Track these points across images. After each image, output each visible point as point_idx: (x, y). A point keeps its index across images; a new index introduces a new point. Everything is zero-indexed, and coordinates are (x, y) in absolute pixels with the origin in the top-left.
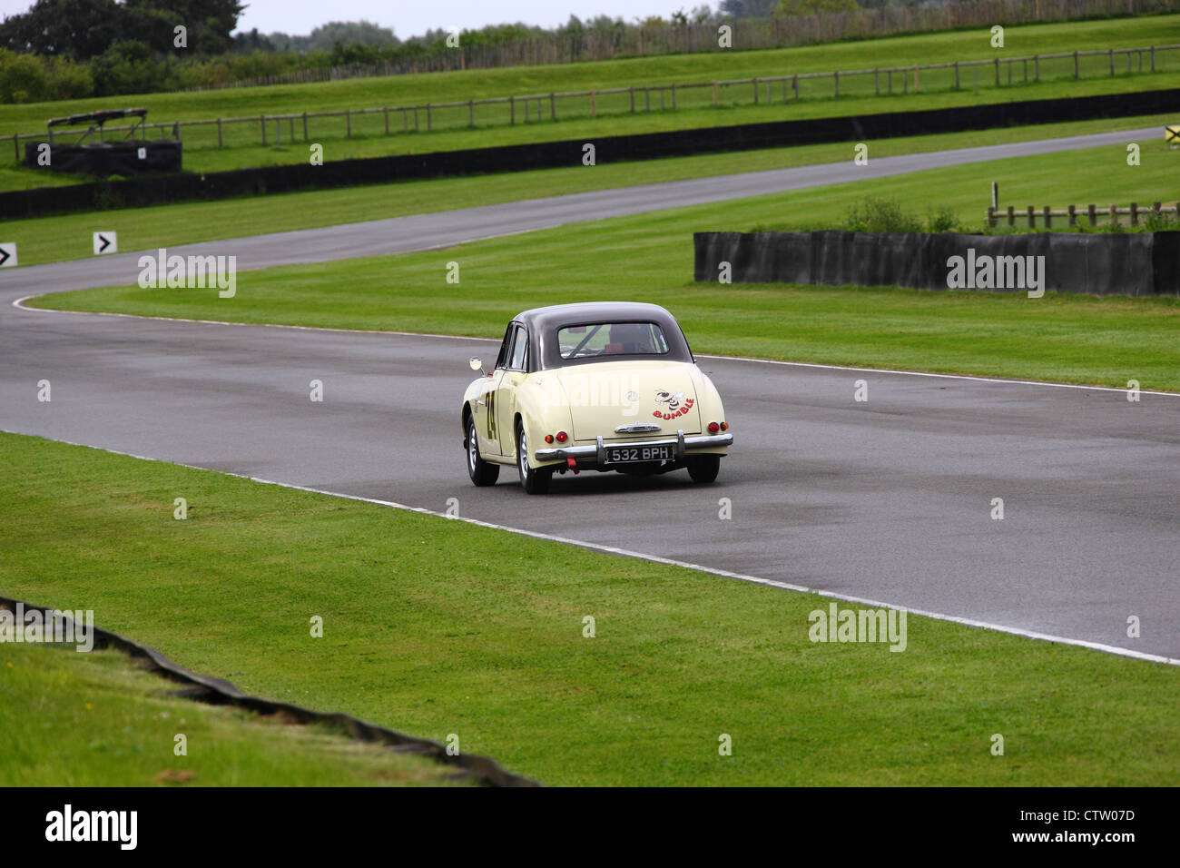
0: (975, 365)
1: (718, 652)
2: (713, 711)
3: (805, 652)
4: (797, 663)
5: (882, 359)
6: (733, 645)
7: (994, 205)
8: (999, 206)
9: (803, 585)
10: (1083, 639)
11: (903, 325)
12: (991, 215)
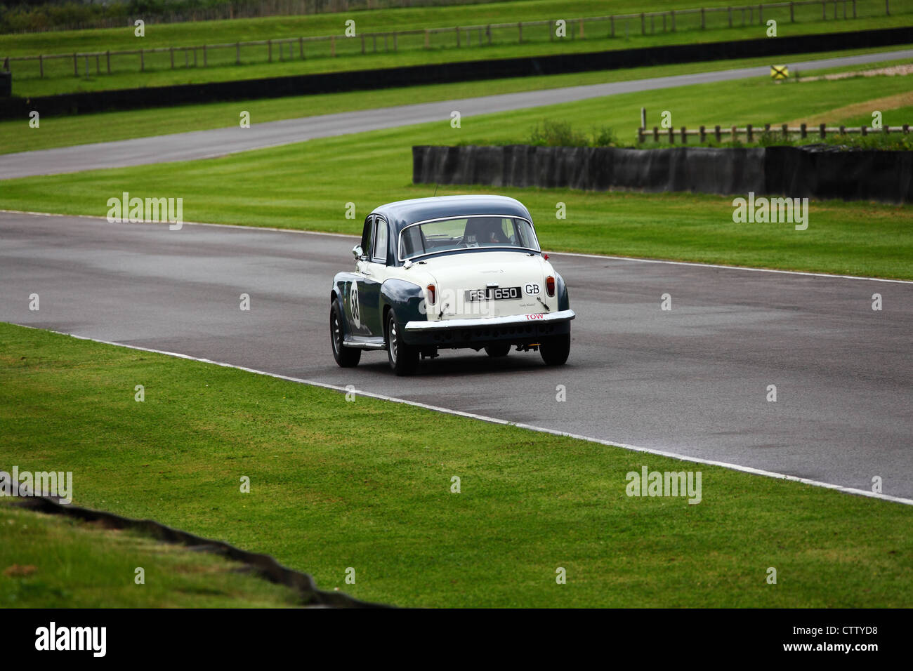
0: (630, 249)
1: (439, 471)
2: (436, 517)
3: (506, 471)
4: (501, 479)
5: (560, 244)
6: (450, 466)
7: (643, 126)
8: (648, 126)
9: (503, 419)
10: (719, 461)
11: (574, 218)
12: (640, 134)
